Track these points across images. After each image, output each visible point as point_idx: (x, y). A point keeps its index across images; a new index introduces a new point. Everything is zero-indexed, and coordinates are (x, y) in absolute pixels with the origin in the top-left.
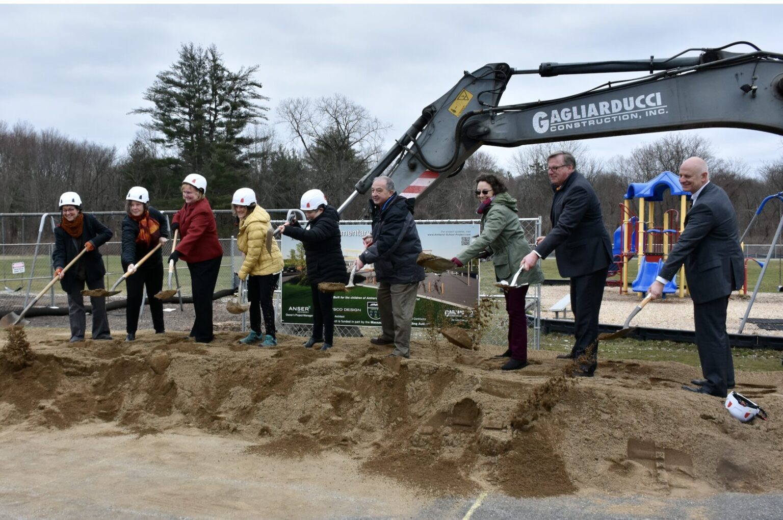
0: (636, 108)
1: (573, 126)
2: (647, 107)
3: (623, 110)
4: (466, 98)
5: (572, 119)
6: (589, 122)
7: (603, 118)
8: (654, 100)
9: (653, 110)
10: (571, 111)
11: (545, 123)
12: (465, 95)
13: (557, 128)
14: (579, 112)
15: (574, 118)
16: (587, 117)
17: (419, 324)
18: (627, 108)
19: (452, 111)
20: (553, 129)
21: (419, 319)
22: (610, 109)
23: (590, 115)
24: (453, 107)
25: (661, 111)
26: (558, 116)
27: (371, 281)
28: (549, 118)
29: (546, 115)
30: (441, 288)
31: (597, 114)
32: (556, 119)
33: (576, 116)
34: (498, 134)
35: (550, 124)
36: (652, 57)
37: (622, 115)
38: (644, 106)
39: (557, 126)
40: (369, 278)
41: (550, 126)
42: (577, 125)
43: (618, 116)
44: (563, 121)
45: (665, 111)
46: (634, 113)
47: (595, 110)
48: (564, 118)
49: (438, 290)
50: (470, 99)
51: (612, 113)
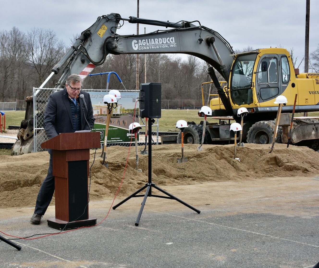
0: (167, 43)
1: (147, 48)
2: (170, 43)
3: (163, 43)
4: (104, 29)
5: (146, 45)
6: (152, 47)
7: (157, 46)
8: (172, 40)
9: (172, 45)
10: (146, 41)
11: (137, 45)
12: (104, 27)
13: (141, 48)
14: (148, 42)
15: (147, 45)
16: (151, 45)
17: (117, 141)
18: (164, 43)
19: (99, 35)
20: (140, 48)
21: (117, 138)
22: (159, 42)
23: (152, 44)
24: (99, 32)
25: (175, 45)
26: (141, 43)
27: (97, 120)
28: (138, 43)
29: (137, 42)
30: (125, 122)
31: (154, 44)
32: (140, 44)
33: (148, 44)
34: (120, 49)
35: (138, 46)
36: (168, 21)
37: (162, 45)
38: (169, 42)
39: (141, 47)
40: (97, 119)
41: (138, 47)
42: (148, 48)
43: (161, 45)
44: (143, 45)
45: (176, 45)
46: (166, 45)
47: (154, 41)
48: (143, 44)
49: (124, 124)
50: (106, 29)
51: (159, 44)
